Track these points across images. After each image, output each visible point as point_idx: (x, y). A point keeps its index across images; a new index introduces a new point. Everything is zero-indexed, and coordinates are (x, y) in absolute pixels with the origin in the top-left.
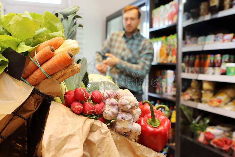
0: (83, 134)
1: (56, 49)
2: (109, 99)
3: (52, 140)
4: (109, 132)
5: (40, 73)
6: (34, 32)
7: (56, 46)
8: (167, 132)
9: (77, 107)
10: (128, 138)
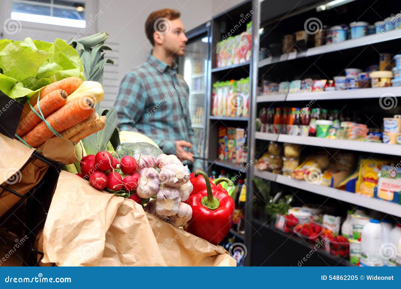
0: (106, 219)
1: (69, 95)
2: (147, 168)
3: (58, 227)
4: (144, 217)
5: (45, 128)
6: (38, 69)
7: (70, 90)
8: (229, 216)
9: (98, 179)
10: (173, 225)
